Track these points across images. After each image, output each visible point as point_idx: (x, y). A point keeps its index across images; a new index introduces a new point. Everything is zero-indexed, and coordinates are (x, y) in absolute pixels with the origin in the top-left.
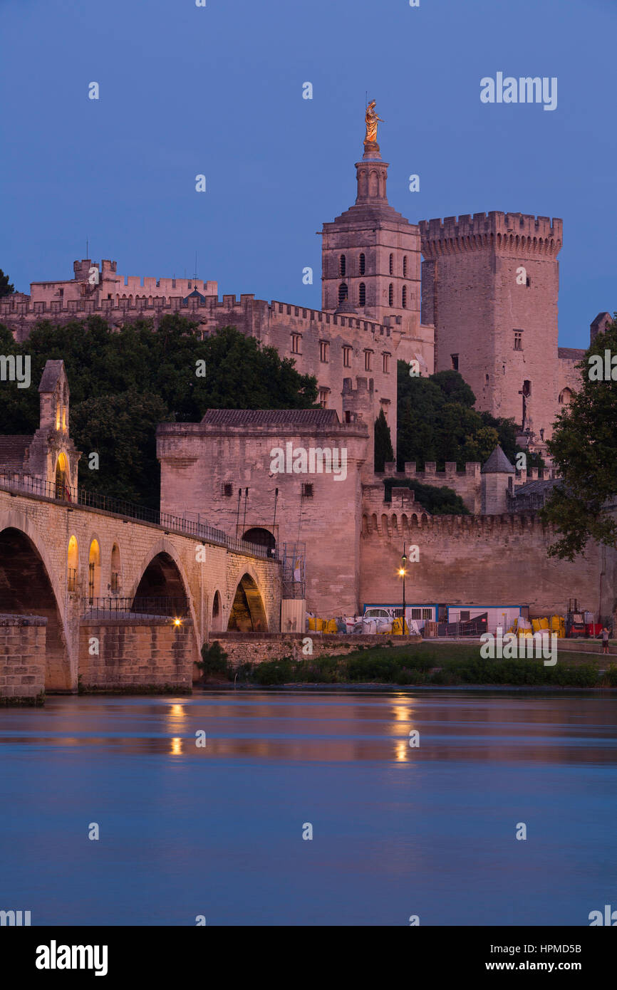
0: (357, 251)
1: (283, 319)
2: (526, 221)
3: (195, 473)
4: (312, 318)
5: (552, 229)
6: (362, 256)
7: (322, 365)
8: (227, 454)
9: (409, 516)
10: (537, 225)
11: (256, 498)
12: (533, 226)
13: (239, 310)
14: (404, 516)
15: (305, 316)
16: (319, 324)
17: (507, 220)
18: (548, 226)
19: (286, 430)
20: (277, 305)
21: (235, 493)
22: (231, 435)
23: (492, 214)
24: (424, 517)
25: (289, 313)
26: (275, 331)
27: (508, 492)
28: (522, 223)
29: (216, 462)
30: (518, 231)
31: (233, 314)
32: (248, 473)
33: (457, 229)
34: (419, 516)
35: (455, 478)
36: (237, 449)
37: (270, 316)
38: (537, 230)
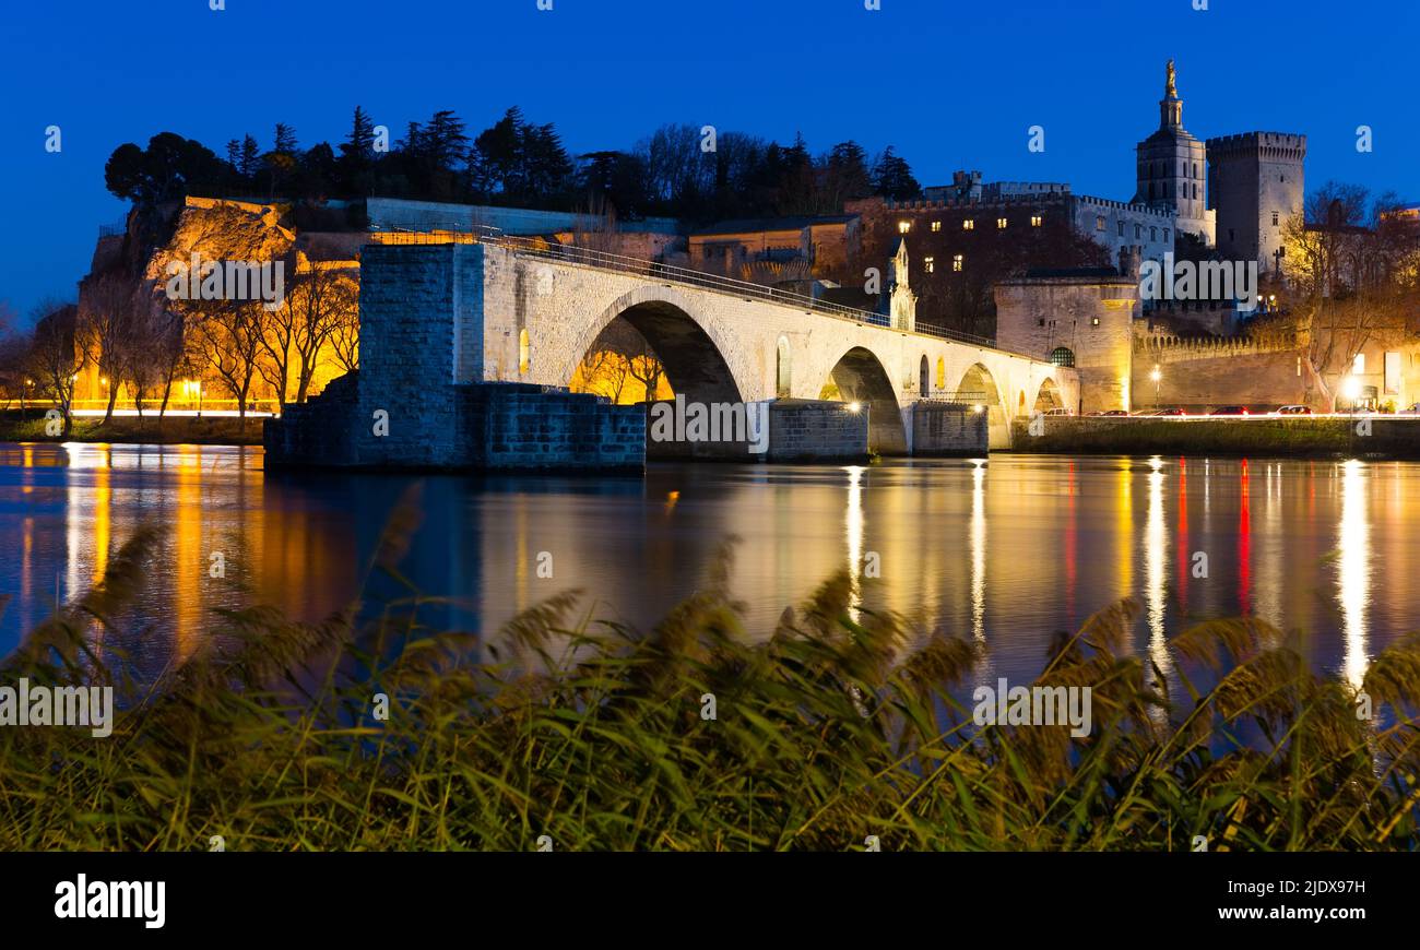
0: (1160, 161)
1: (1092, 207)
2: (1280, 137)
3: (1019, 310)
4: (1113, 205)
5: (1299, 142)
6: (1164, 165)
7: (1120, 238)
8: (1041, 298)
9: (1165, 338)
10: (1288, 139)
11: (1060, 328)
12: (1285, 140)
13: (1061, 202)
14: (1162, 338)
15: (1107, 205)
16: (1118, 210)
17: (1266, 137)
18: (1296, 140)
19: (1081, 281)
20: (1087, 199)
21: (1047, 324)
22: (1045, 285)
23: (1256, 134)
24: (1176, 339)
25: (1096, 203)
26: (1087, 215)
27: (1238, 321)
28: (1277, 138)
29: (1033, 304)
30: (1274, 144)
31: (1057, 205)
32: (1055, 311)
33: (1232, 145)
34: (1172, 338)
35: (1210, 313)
36: (1048, 296)
37: (1082, 206)
38: (1288, 144)
